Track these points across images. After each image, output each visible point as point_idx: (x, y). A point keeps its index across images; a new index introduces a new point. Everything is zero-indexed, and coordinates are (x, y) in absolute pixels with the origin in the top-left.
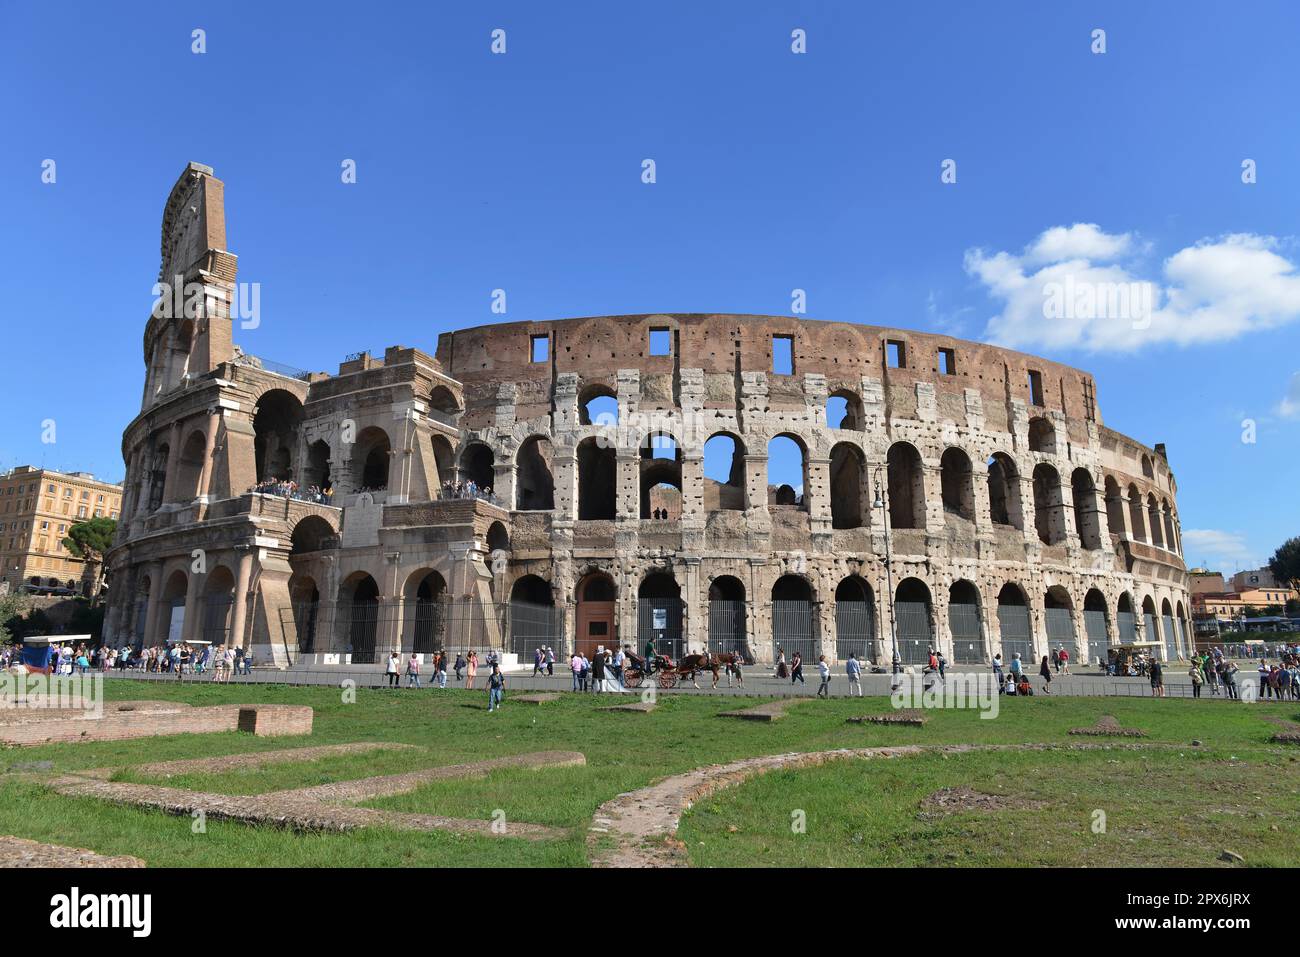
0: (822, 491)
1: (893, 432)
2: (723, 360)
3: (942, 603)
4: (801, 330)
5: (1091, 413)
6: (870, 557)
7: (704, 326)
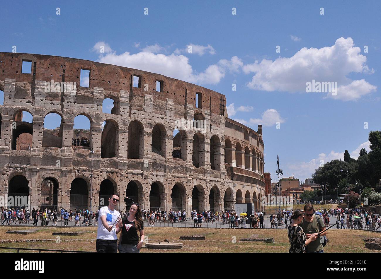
0: (98, 141)
1: (132, 116)
2: (56, 78)
3: (147, 191)
4: (94, 67)
5: (222, 112)
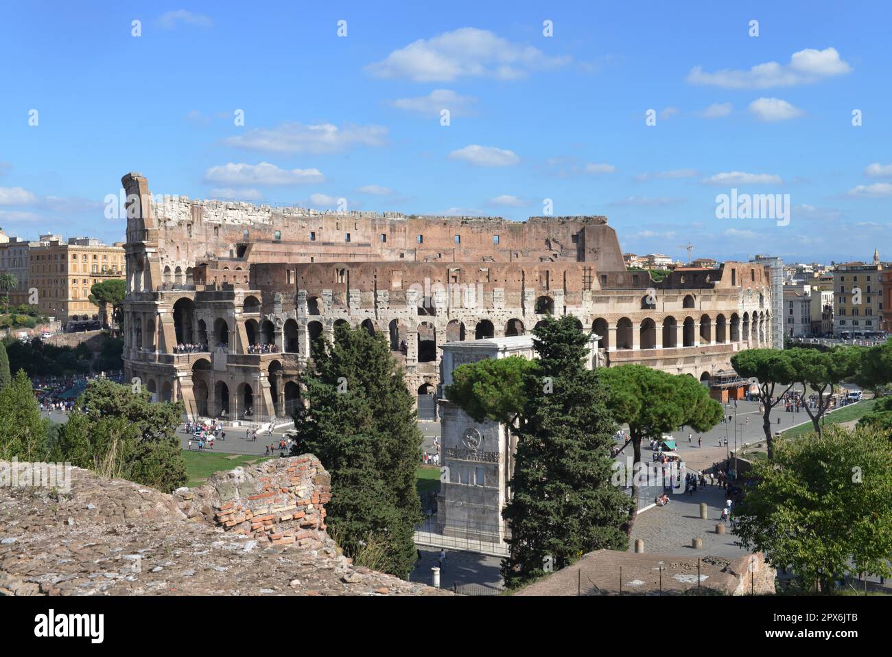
2: (369, 285)
5: (587, 286)
6: (435, 375)
7: (360, 268)
